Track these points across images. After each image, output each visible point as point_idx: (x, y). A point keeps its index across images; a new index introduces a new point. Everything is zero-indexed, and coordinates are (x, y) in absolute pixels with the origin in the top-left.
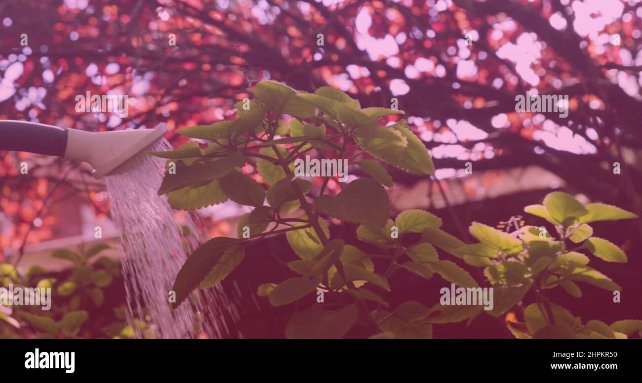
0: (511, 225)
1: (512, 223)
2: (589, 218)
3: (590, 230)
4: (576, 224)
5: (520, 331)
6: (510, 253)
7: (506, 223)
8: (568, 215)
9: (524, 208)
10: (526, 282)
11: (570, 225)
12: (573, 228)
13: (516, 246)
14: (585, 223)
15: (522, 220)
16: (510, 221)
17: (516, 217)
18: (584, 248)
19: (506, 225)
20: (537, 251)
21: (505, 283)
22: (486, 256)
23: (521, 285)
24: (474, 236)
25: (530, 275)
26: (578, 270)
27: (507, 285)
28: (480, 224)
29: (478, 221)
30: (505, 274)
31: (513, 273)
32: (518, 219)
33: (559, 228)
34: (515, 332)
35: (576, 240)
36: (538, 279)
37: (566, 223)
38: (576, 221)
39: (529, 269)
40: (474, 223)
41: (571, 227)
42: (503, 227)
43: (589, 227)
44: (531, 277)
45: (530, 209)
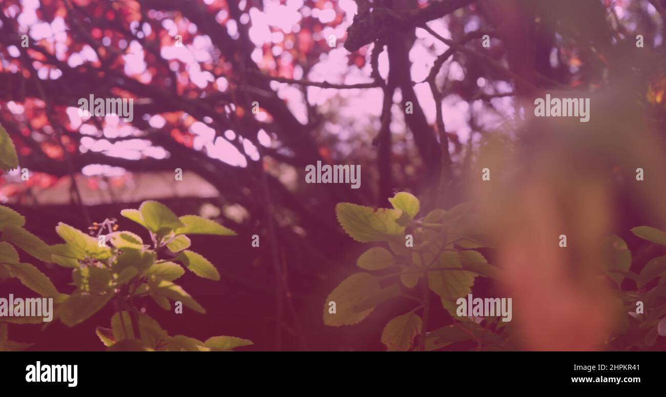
0: (105, 228)
1: (106, 225)
2: (187, 230)
3: (188, 242)
4: (172, 234)
5: (108, 338)
6: (99, 257)
7: (100, 224)
8: (164, 225)
9: (120, 211)
10: (110, 290)
11: (165, 235)
12: (170, 238)
13: (103, 252)
14: (183, 234)
15: (116, 223)
16: (104, 224)
17: (111, 220)
18: (180, 259)
19: (99, 227)
20: (127, 259)
21: (88, 289)
22: (75, 258)
23: (105, 293)
24: (61, 236)
25: (115, 284)
26: (164, 284)
27: (89, 292)
28: (66, 226)
29: (65, 222)
30: (88, 279)
31: (98, 279)
32: (113, 222)
33: (153, 236)
34: (104, 338)
35: (174, 249)
36: (124, 289)
37: (161, 233)
38: (172, 232)
39: (115, 276)
40: (60, 224)
41: (167, 236)
42: (96, 228)
43: (187, 238)
44: (115, 287)
45: (126, 213)
